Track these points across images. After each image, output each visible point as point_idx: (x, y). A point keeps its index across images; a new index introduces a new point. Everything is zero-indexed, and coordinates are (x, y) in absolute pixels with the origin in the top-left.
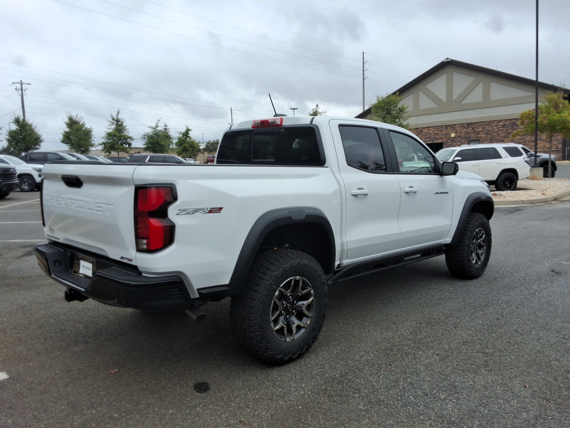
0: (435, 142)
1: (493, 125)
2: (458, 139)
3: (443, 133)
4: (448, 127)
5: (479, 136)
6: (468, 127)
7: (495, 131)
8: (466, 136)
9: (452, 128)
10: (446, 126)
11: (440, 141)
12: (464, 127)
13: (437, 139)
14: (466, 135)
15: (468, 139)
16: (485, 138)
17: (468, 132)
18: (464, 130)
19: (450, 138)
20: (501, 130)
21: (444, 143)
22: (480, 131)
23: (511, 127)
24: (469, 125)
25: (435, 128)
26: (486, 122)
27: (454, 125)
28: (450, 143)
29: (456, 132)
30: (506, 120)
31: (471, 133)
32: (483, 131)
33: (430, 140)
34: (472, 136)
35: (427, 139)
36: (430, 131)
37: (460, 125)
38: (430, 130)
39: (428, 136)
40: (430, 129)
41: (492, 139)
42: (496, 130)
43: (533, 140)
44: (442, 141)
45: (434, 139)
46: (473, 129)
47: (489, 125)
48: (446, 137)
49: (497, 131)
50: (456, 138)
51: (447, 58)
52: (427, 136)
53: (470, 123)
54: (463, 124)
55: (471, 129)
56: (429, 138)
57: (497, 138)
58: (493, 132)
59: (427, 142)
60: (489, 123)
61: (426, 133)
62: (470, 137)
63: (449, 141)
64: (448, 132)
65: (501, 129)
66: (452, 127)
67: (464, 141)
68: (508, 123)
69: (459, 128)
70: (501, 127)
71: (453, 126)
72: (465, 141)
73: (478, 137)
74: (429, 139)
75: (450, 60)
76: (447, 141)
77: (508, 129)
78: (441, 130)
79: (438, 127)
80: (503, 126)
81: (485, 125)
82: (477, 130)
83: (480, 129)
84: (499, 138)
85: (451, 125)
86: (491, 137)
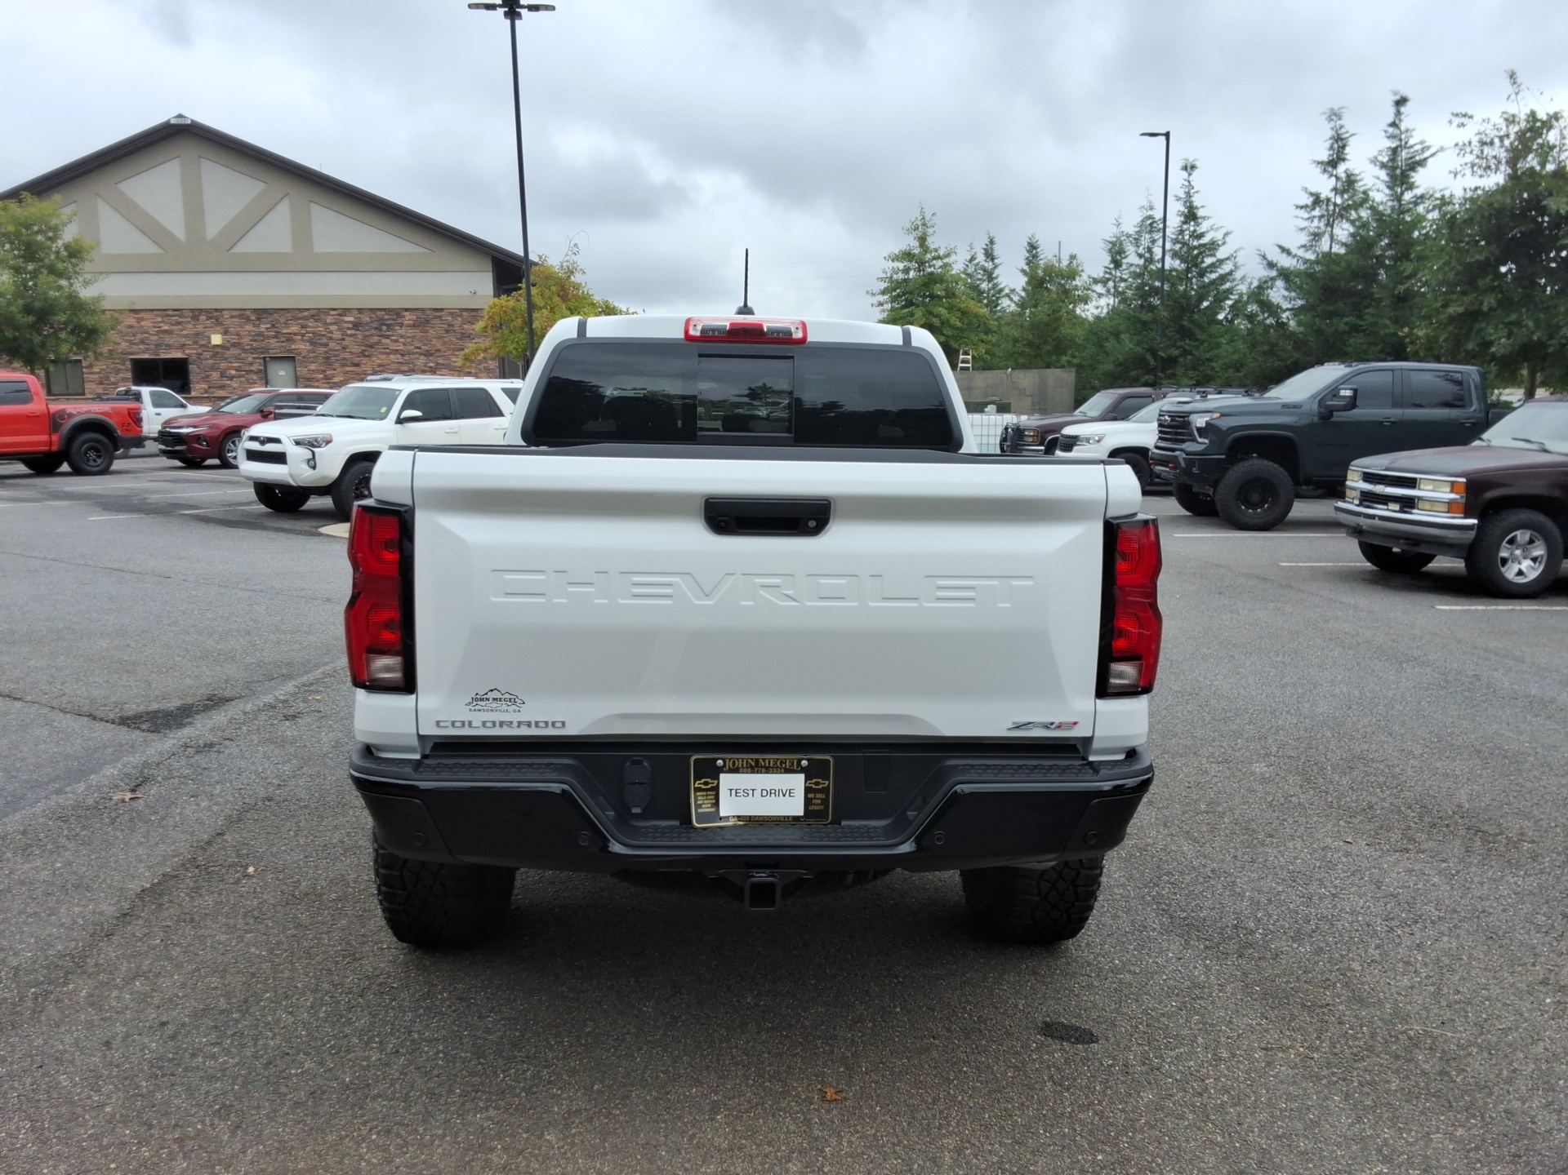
0: (163, 356)
1: (328, 321)
2: (234, 351)
3: (185, 332)
4: (200, 314)
5: (293, 347)
6: (258, 319)
7: (334, 336)
8: (255, 344)
9: (211, 318)
10: (192, 310)
11: (179, 355)
12: (248, 319)
13: (169, 347)
14: (255, 341)
15: (263, 353)
16: (311, 355)
17: (260, 334)
18: (249, 327)
19: (207, 346)
20: (351, 335)
21: (190, 360)
22: (295, 334)
23: (376, 329)
24: (261, 313)
25: (158, 316)
26: (308, 309)
27: (216, 310)
28: (211, 361)
29: (226, 333)
30: (360, 310)
31: (269, 337)
32: (303, 335)
33: (147, 349)
34: (272, 346)
35: (135, 344)
36: (143, 323)
37: (235, 313)
38: (143, 319)
39: (139, 336)
40: (142, 315)
41: (328, 358)
42: (337, 335)
43: (431, 367)
44: (184, 352)
45: (157, 345)
46: (273, 326)
47: (316, 321)
48: (196, 343)
49: (340, 337)
50: (228, 349)
51: (180, 116)
52: (134, 335)
53: (265, 310)
54: (245, 310)
55: (269, 326)
56: (142, 342)
57: (342, 355)
58: (331, 338)
59: (138, 353)
60: (318, 314)
61: (131, 327)
62: (267, 350)
63: (207, 355)
64: (200, 328)
65: (349, 332)
66: (215, 316)
67: (250, 359)
68: (366, 319)
69: (234, 320)
70: (349, 329)
71: (215, 314)
72: (254, 358)
73: (289, 351)
74: (142, 347)
75: (189, 122)
76: (201, 354)
77: (368, 333)
78: (179, 323)
79: (170, 313)
80: (356, 325)
81: (304, 318)
82: (285, 331)
83: (294, 329)
84: (347, 355)
85: (207, 311)
86: (326, 352)
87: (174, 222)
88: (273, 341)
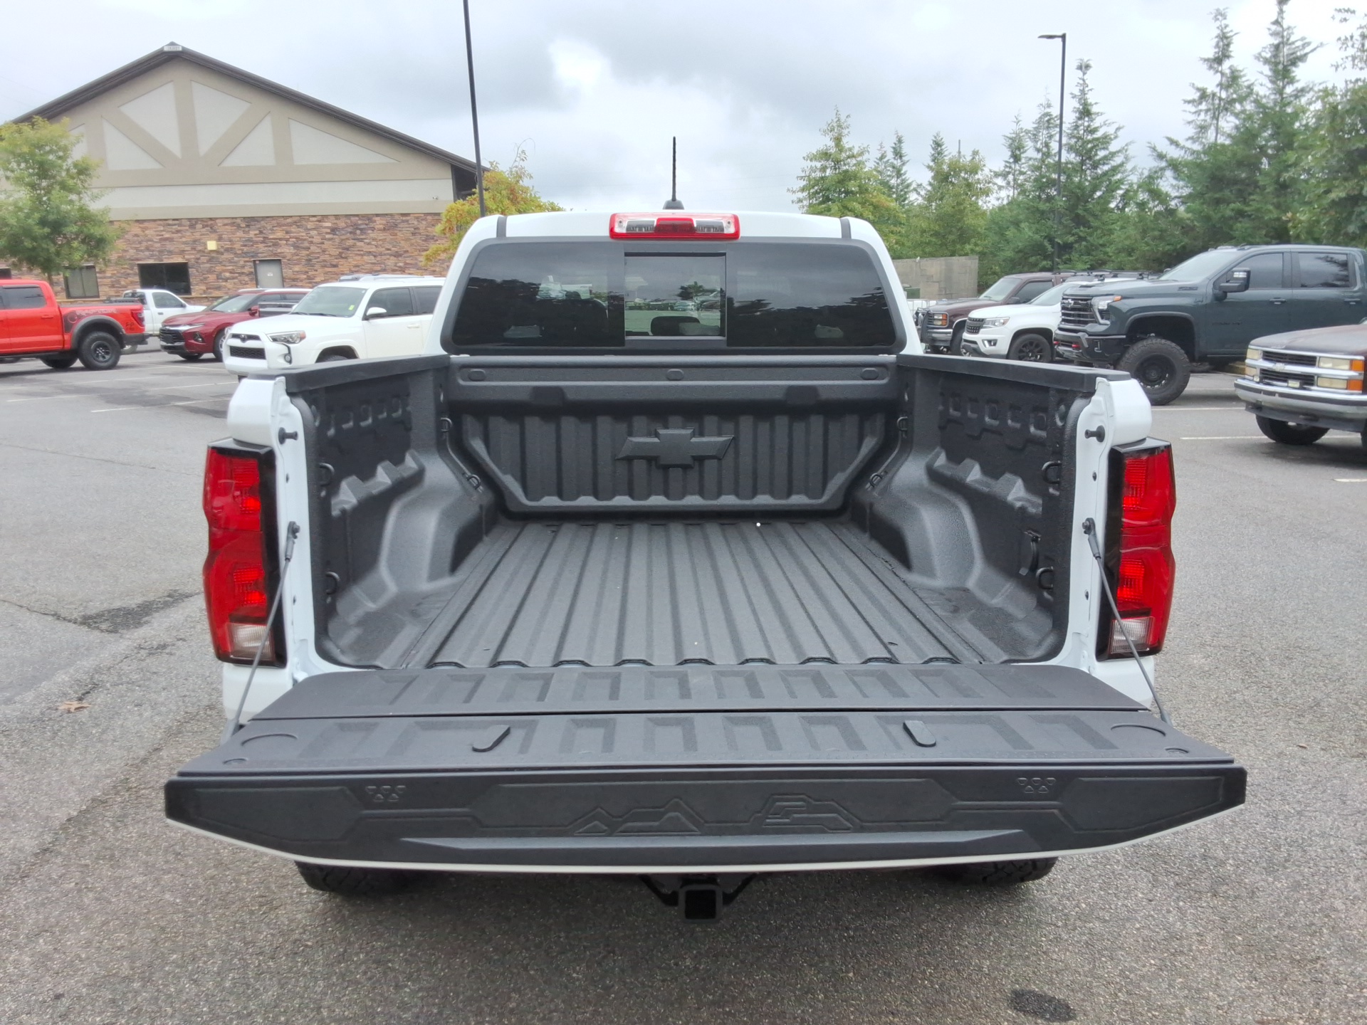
0: (166, 261)
1: (309, 227)
2: (227, 256)
3: (184, 240)
4: (196, 223)
5: (279, 251)
6: (248, 226)
7: (314, 240)
8: (245, 249)
9: (207, 226)
10: (190, 220)
11: (178, 260)
12: (239, 227)
13: (170, 252)
14: (245, 246)
15: (253, 257)
16: (295, 258)
17: (249, 240)
18: (240, 234)
19: (203, 252)
20: (329, 239)
21: (190, 264)
22: (280, 239)
23: (351, 233)
24: (250, 221)
25: (160, 225)
26: (291, 217)
27: (211, 219)
28: (208, 265)
29: (220, 239)
30: (337, 217)
31: (257, 242)
32: (287, 240)
33: (152, 256)
34: (260, 251)
35: (141, 251)
36: (147, 232)
37: (226, 221)
38: (146, 228)
39: (144, 244)
40: (146, 224)
41: (310, 260)
42: (317, 239)
43: (400, 267)
44: (184, 258)
45: (161, 252)
46: (261, 232)
47: (298, 227)
48: (194, 249)
49: (320, 241)
50: (222, 254)
51: (172, 44)
52: (140, 243)
53: (253, 219)
54: (236, 218)
55: (257, 232)
56: (147, 249)
57: (322, 258)
58: (311, 242)
59: (144, 259)
60: (300, 221)
61: (136, 235)
62: (256, 254)
63: (204, 259)
64: (197, 236)
65: (328, 236)
66: (209, 224)
67: (242, 263)
68: (342, 224)
69: (227, 227)
70: (327, 233)
71: (210, 223)
72: (245, 262)
73: (276, 255)
74: (147, 253)
75: (180, 49)
76: (198, 259)
77: (343, 237)
78: (178, 232)
79: (171, 222)
80: (334, 230)
81: (290, 225)
82: (271, 237)
83: (279, 234)
84: (327, 257)
85: (202, 220)
86: (308, 255)
87: (172, 142)
88: (261, 246)
